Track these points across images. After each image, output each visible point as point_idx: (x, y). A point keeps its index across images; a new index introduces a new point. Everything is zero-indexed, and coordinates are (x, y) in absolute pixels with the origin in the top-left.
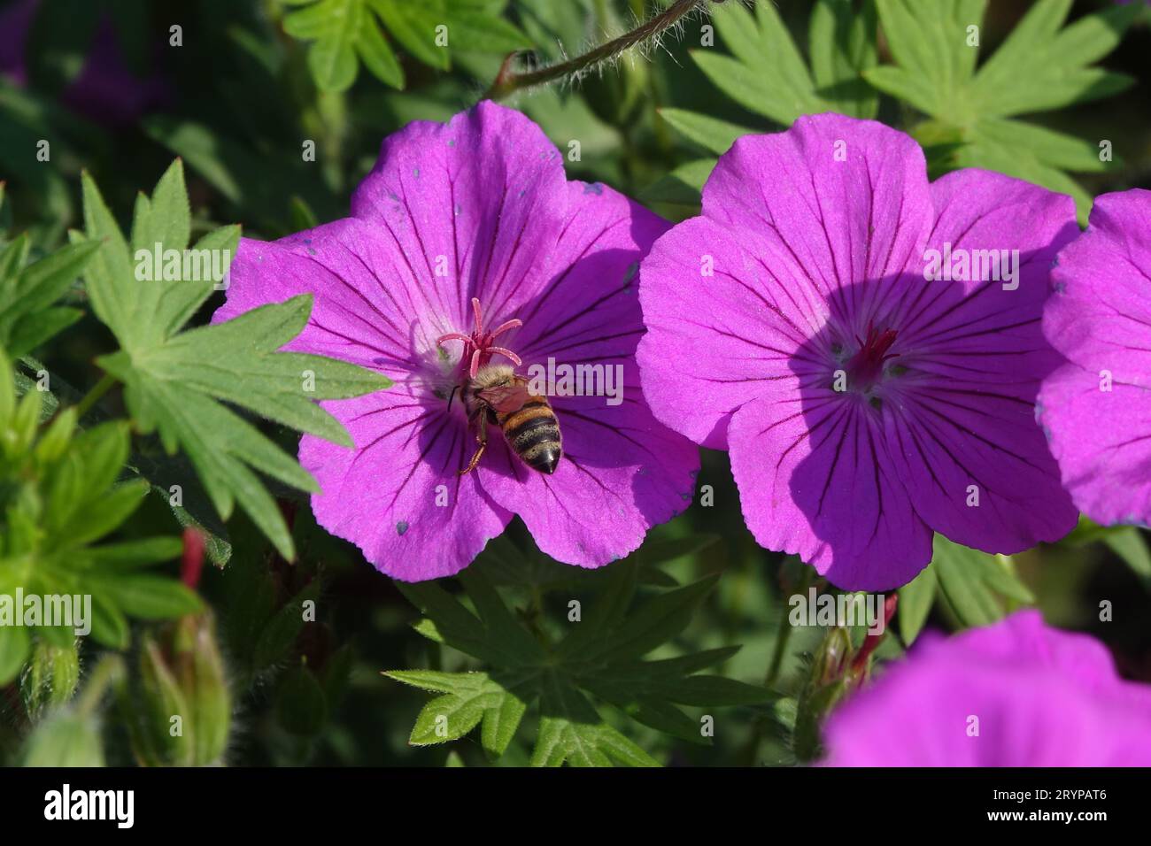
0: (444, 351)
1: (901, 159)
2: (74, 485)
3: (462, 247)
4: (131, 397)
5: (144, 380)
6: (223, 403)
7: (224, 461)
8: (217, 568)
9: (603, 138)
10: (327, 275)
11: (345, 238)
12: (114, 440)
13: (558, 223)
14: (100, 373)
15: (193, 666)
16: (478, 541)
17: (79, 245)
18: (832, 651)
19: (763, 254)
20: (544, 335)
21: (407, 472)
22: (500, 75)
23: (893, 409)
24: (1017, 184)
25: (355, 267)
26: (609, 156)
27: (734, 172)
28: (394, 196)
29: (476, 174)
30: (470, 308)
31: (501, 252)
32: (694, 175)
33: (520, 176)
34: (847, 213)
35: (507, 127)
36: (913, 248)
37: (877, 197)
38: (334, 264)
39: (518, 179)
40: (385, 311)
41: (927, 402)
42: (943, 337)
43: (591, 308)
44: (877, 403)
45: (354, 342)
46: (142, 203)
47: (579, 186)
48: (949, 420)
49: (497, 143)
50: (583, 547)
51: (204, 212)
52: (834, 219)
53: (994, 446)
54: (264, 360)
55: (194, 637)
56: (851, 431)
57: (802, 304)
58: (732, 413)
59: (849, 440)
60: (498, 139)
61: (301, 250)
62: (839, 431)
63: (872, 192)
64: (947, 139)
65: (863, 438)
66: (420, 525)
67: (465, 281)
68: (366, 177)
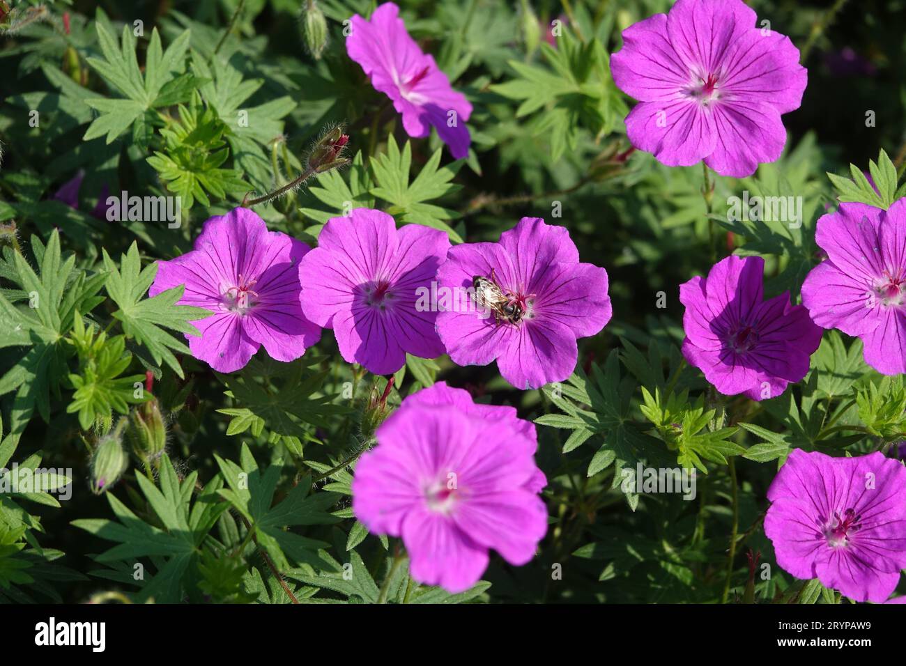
0: (230, 294)
1: (386, 223)
2: (107, 358)
3: (233, 258)
4: (124, 326)
5: (128, 319)
6: (156, 325)
7: (158, 346)
8: (158, 380)
9: (279, 217)
10: (188, 271)
11: (193, 257)
12: (120, 342)
13: (266, 246)
14: (113, 317)
15: (152, 418)
16: (249, 356)
17: (103, 274)
18: (373, 397)
19: (340, 259)
20: (264, 286)
21: (222, 336)
22: (244, 201)
23: (389, 311)
24: (427, 228)
25: (197, 267)
26: (281, 222)
27: (329, 231)
28: (209, 242)
29: (236, 232)
30: (238, 278)
31: (247, 259)
32: (313, 231)
33: (252, 232)
34: (369, 242)
35: (246, 215)
36: (392, 253)
37: (379, 236)
38: (190, 267)
39: (251, 233)
40: (209, 282)
41: (401, 307)
42: (404, 284)
43: (280, 275)
44: (383, 308)
45: (199, 293)
46: (123, 256)
47: (273, 233)
48: (408, 313)
49: (243, 221)
50: (284, 355)
51: (144, 252)
52: (364, 245)
53: (425, 321)
54: (169, 309)
55: (152, 409)
56: (375, 318)
57: (355, 275)
58: (333, 316)
59: (374, 322)
60: (243, 219)
61: (178, 263)
62: (370, 320)
63: (377, 235)
64: (399, 212)
65: (379, 321)
66: (228, 353)
67: (236, 269)
68: (198, 235)
